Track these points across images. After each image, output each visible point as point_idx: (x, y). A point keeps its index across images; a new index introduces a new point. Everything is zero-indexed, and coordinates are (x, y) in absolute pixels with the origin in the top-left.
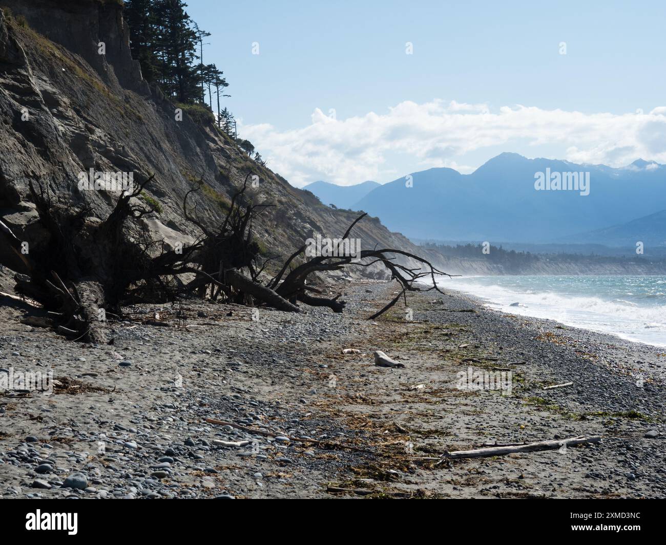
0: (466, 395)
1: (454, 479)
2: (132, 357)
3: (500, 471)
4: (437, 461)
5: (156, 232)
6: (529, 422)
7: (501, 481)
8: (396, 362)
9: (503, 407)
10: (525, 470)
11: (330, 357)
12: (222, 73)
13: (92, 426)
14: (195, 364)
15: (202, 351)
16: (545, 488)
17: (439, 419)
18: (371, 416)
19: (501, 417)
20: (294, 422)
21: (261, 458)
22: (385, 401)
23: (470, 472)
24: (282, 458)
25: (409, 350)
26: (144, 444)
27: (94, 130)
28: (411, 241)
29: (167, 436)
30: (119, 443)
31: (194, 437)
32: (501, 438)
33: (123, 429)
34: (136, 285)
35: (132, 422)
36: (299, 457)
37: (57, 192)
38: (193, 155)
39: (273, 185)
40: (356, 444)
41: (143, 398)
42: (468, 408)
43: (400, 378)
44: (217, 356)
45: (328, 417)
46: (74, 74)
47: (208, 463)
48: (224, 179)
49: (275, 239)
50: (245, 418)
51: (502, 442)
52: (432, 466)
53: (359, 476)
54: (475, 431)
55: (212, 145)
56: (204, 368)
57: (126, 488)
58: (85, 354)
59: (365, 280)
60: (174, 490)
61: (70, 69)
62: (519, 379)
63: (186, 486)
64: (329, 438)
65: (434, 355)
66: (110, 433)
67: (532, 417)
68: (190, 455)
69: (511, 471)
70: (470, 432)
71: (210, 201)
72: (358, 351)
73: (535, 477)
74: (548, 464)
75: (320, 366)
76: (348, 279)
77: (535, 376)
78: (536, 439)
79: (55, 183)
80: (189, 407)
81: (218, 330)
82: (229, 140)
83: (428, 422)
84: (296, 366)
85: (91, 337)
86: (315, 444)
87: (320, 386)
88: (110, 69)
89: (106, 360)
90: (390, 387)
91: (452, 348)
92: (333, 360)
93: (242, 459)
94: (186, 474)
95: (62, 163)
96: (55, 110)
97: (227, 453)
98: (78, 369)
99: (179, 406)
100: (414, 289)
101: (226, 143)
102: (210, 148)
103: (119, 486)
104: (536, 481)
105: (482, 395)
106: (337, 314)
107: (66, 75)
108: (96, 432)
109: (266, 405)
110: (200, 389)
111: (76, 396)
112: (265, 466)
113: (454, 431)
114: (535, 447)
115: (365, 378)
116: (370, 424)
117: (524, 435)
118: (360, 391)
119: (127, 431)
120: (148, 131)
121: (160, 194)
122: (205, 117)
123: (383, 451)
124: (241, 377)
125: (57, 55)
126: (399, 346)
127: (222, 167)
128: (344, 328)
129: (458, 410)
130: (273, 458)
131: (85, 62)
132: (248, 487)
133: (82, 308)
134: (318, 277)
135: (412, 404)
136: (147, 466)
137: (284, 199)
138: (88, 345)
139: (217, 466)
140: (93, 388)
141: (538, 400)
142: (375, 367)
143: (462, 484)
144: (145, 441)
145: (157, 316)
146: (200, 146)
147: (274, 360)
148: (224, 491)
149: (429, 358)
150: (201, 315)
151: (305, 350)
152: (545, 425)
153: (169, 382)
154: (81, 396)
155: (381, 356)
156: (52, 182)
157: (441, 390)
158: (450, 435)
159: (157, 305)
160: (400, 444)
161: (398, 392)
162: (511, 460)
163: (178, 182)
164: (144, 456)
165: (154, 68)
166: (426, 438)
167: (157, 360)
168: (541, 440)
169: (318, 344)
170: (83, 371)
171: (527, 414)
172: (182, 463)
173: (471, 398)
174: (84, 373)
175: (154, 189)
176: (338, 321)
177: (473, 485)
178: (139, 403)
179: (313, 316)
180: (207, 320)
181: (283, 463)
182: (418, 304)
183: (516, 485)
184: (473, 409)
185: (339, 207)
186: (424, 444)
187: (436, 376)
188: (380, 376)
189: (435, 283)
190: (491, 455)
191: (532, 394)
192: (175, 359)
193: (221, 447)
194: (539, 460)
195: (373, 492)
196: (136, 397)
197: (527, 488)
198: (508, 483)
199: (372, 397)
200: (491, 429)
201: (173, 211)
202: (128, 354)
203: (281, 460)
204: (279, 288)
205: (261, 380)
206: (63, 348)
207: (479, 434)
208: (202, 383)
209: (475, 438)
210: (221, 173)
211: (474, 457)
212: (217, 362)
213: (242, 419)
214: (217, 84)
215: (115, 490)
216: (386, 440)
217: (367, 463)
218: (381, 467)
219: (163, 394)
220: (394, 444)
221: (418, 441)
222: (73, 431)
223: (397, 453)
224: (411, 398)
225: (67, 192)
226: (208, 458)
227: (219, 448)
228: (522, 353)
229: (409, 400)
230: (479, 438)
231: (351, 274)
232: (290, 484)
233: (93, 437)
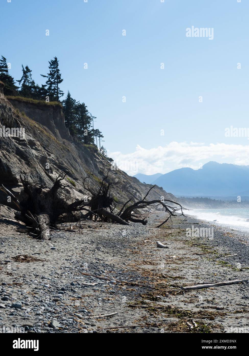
0: (193, 260)
1: (185, 300)
2: (57, 246)
3: (205, 296)
4: (178, 291)
5: (73, 194)
6: (218, 272)
7: (205, 300)
8: (165, 246)
9: (208, 265)
10: (216, 295)
11: (139, 244)
12: (101, 132)
13: (32, 277)
14: (82, 248)
15: (86, 242)
16: (224, 304)
17: (180, 271)
18: (152, 270)
19: (207, 270)
20: (119, 273)
21: (102, 291)
22: (159, 263)
23: (192, 296)
24: (112, 291)
25: (171, 241)
26: (53, 285)
27: (51, 155)
28: (175, 196)
29: (64, 281)
30: (42, 285)
31: (75, 281)
32: (206, 280)
33: (45, 278)
34: (62, 215)
35: (50, 275)
36: (119, 290)
37: (33, 179)
38: (89, 164)
39: (121, 175)
40: (144, 283)
41: (57, 264)
42: (193, 266)
43: (166, 253)
44: (92, 244)
45: (134, 271)
46: (43, 133)
47: (79, 294)
48: (101, 173)
49: (121, 196)
50: (99, 272)
51: (207, 282)
52: (176, 293)
53: (144, 299)
54: (195, 277)
55: (97, 160)
56: (86, 250)
57: (39, 307)
58: (38, 244)
59: (157, 212)
60: (61, 308)
61: (42, 132)
62: (215, 252)
63: (67, 305)
64: (133, 280)
65: (181, 243)
66: (39, 280)
67: (220, 270)
68: (72, 290)
69: (210, 296)
70: (193, 277)
71: (96, 182)
72: (151, 241)
73: (220, 298)
74: (226, 292)
75: (134, 248)
76: (150, 211)
77: (222, 251)
78: (221, 280)
79: (33, 176)
80: (76, 267)
81: (95, 233)
82: (104, 158)
83: (176, 273)
84: (124, 248)
85: (42, 237)
86: (127, 284)
87: (133, 257)
88: (57, 131)
89: (46, 247)
90: (162, 257)
91: (189, 239)
92: (140, 245)
93: (94, 291)
94: (68, 299)
95: (35, 167)
96: (34, 147)
97: (88, 289)
98: (34, 251)
99: (72, 267)
100: (174, 216)
101: (103, 159)
102: (96, 161)
103: (37, 306)
104: (220, 301)
105: (199, 261)
106: (144, 226)
107: (40, 134)
108: (33, 280)
109: (109, 266)
110: (82, 259)
111: (29, 263)
112: (104, 294)
113: (187, 277)
114: (220, 284)
115: (152, 253)
116: (151, 274)
117: (216, 278)
118: (149, 259)
119: (47, 279)
120: (72, 155)
121: (76, 179)
122: (95, 149)
123: (155, 286)
124: (100, 253)
125: (37, 126)
126: (167, 239)
127: (101, 168)
128: (146, 231)
129: (189, 267)
130: (108, 291)
131: (48, 129)
132: (94, 305)
133: (40, 225)
134: (138, 211)
135: (170, 265)
136: (52, 296)
137: (125, 181)
138: (40, 241)
139: (83, 295)
140: (37, 260)
141: (223, 262)
142: (156, 248)
143: (188, 302)
144: (54, 283)
145: (72, 228)
146: (92, 161)
147: (115, 246)
148: (83, 307)
149: (179, 244)
150: (89, 227)
151: (129, 241)
152: (225, 274)
153: (69, 256)
154: (31, 263)
155: (159, 244)
156: (31, 175)
157: (183, 258)
158: (185, 279)
159: (73, 223)
160: (163, 283)
161: (165, 259)
162: (210, 290)
163: (83, 174)
164: (52, 291)
165: (75, 131)
166: (174, 280)
167: (67, 247)
168: (223, 281)
169: (135, 238)
170: (35, 252)
171: (218, 269)
172: (68, 294)
173: (195, 261)
174: (35, 253)
175: (74, 177)
176: (144, 229)
177: (193, 302)
178: (55, 266)
179: (135, 227)
180: (91, 229)
181: (112, 293)
182: (177, 221)
183: (212, 303)
184: (195, 266)
185: (147, 183)
186: (173, 283)
187: (181, 252)
188: (158, 252)
189: (182, 213)
190: (201, 288)
191: (220, 259)
192: (74, 246)
193: (86, 286)
194: (222, 290)
195: (149, 307)
196: (54, 264)
197: (216, 304)
198: (208, 302)
199: (154, 262)
200: (202, 276)
201: (81, 186)
202: (56, 244)
203: (111, 292)
204: (121, 216)
205: (109, 255)
206: (30, 242)
207: (197, 278)
208: (84, 256)
209: (195, 280)
210: (100, 171)
211: (194, 289)
212: (92, 247)
213: (97, 272)
214: (99, 137)
215: (34, 308)
216: (157, 281)
217: (148, 293)
218: (154, 294)
219: (66, 262)
220: (160, 283)
221: (171, 282)
222: (24, 279)
223: (162, 287)
224: (170, 262)
225: (37, 179)
226: (80, 291)
227: (85, 286)
228: (217, 241)
229: (169, 263)
230: (197, 280)
231: (151, 209)
232: (113, 303)
233: (31, 282)
